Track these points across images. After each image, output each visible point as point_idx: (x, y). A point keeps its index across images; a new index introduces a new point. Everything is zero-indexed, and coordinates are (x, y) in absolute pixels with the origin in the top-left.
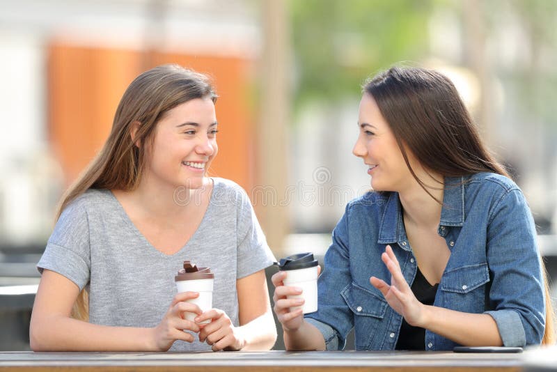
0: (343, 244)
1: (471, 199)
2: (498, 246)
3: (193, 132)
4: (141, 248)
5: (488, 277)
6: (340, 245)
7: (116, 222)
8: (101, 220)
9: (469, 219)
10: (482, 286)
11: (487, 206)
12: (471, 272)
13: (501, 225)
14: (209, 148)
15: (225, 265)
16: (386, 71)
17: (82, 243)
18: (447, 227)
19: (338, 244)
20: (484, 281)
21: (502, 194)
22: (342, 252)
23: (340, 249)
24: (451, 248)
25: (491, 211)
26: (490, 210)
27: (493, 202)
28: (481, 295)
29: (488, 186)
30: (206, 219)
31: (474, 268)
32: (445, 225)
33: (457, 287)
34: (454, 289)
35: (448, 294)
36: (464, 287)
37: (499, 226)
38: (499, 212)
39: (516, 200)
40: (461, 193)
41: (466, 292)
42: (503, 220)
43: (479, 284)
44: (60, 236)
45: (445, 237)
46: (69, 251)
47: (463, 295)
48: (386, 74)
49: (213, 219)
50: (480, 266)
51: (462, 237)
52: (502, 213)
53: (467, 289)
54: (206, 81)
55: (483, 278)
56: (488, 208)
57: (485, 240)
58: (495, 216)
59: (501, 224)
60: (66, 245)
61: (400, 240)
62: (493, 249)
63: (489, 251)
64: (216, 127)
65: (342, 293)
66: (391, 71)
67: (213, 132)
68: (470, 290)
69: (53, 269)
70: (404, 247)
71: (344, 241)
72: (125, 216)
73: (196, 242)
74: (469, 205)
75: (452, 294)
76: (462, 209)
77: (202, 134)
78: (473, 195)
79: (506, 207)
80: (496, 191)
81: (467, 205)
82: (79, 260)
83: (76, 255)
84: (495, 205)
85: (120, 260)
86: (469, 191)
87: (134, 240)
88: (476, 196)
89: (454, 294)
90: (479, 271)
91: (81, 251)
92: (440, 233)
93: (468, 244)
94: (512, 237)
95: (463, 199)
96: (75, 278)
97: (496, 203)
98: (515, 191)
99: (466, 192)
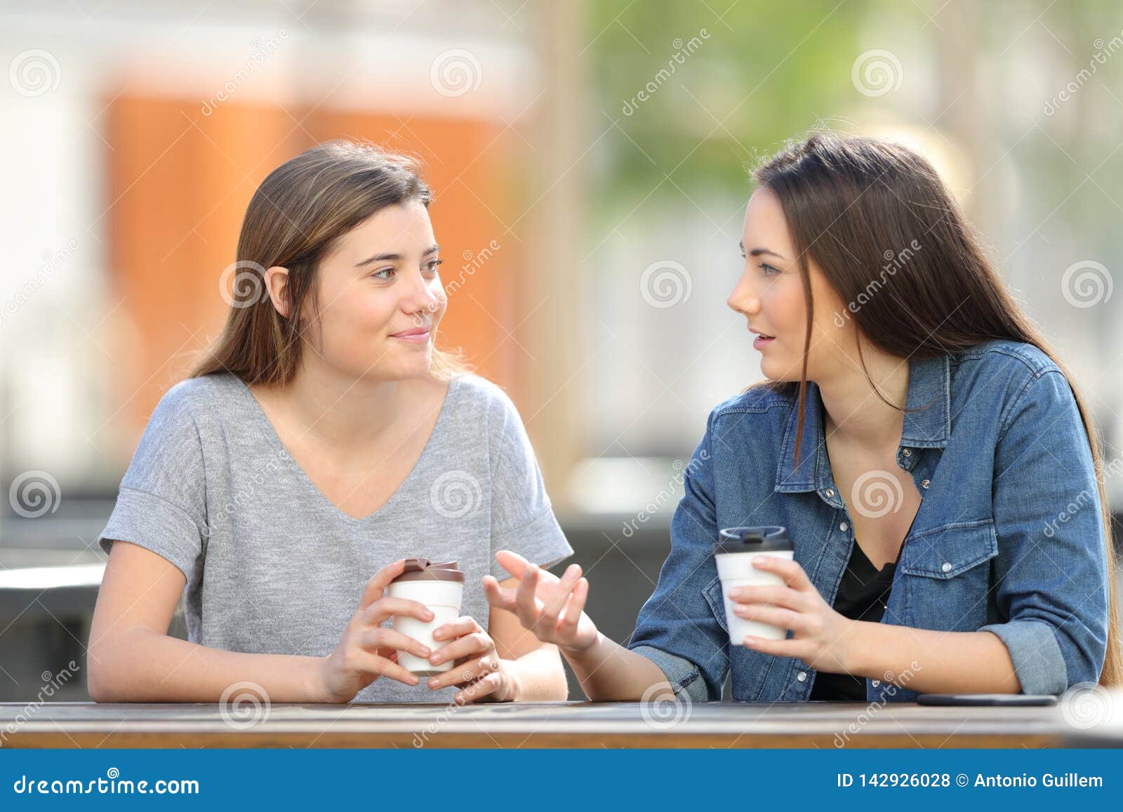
0: (705, 495)
1: (964, 391)
2: (1016, 485)
3: (390, 272)
4: (299, 498)
5: (996, 547)
6: (699, 499)
7: (251, 443)
8: (224, 440)
9: (960, 430)
10: (982, 565)
11: (997, 403)
12: (960, 537)
13: (1023, 442)
14: (428, 297)
15: (463, 548)
16: (803, 143)
17: (185, 487)
18: (915, 451)
19: (696, 495)
20: (986, 555)
21: (1025, 381)
22: (704, 511)
23: (699, 505)
24: (922, 491)
25: (1004, 415)
26: (1002, 412)
27: (1008, 396)
28: (981, 585)
29: (997, 364)
30: (429, 451)
31: (966, 530)
32: (912, 445)
33: (931, 567)
34: (927, 571)
35: (915, 581)
36: (946, 567)
37: (1018, 444)
38: (1019, 416)
39: (1053, 392)
40: (945, 381)
41: (949, 576)
42: (1027, 432)
43: (975, 561)
44: (143, 473)
45: (912, 471)
46: (162, 501)
47: (943, 582)
48: (802, 148)
49: (445, 452)
50: (979, 526)
51: (944, 468)
52: (1024, 417)
53: (951, 571)
54: (408, 168)
55: (985, 548)
56: (999, 408)
57: (991, 475)
58: (1011, 426)
59: (1023, 440)
60: (155, 491)
61: (821, 487)
62: (1005, 492)
63: (998, 496)
64: (436, 256)
65: (704, 592)
66: (811, 145)
67: (431, 265)
68: (957, 573)
69: (132, 539)
70: (829, 499)
71: (707, 490)
72: (270, 430)
73: (408, 497)
74: (959, 402)
75: (922, 581)
76: (945, 413)
77: (410, 274)
78: (968, 383)
79: (1033, 405)
80: (1015, 374)
81: (956, 404)
82: (183, 519)
83: (177, 510)
84: (1011, 403)
85: (255, 521)
86: (958, 376)
87: (285, 481)
88: (973, 384)
89: (927, 581)
90: (976, 535)
91: (186, 501)
92: (901, 462)
93: (957, 481)
94: (1044, 468)
95: (948, 393)
96: (177, 555)
97: (1014, 397)
98: (1051, 374)
99: (952, 378)
